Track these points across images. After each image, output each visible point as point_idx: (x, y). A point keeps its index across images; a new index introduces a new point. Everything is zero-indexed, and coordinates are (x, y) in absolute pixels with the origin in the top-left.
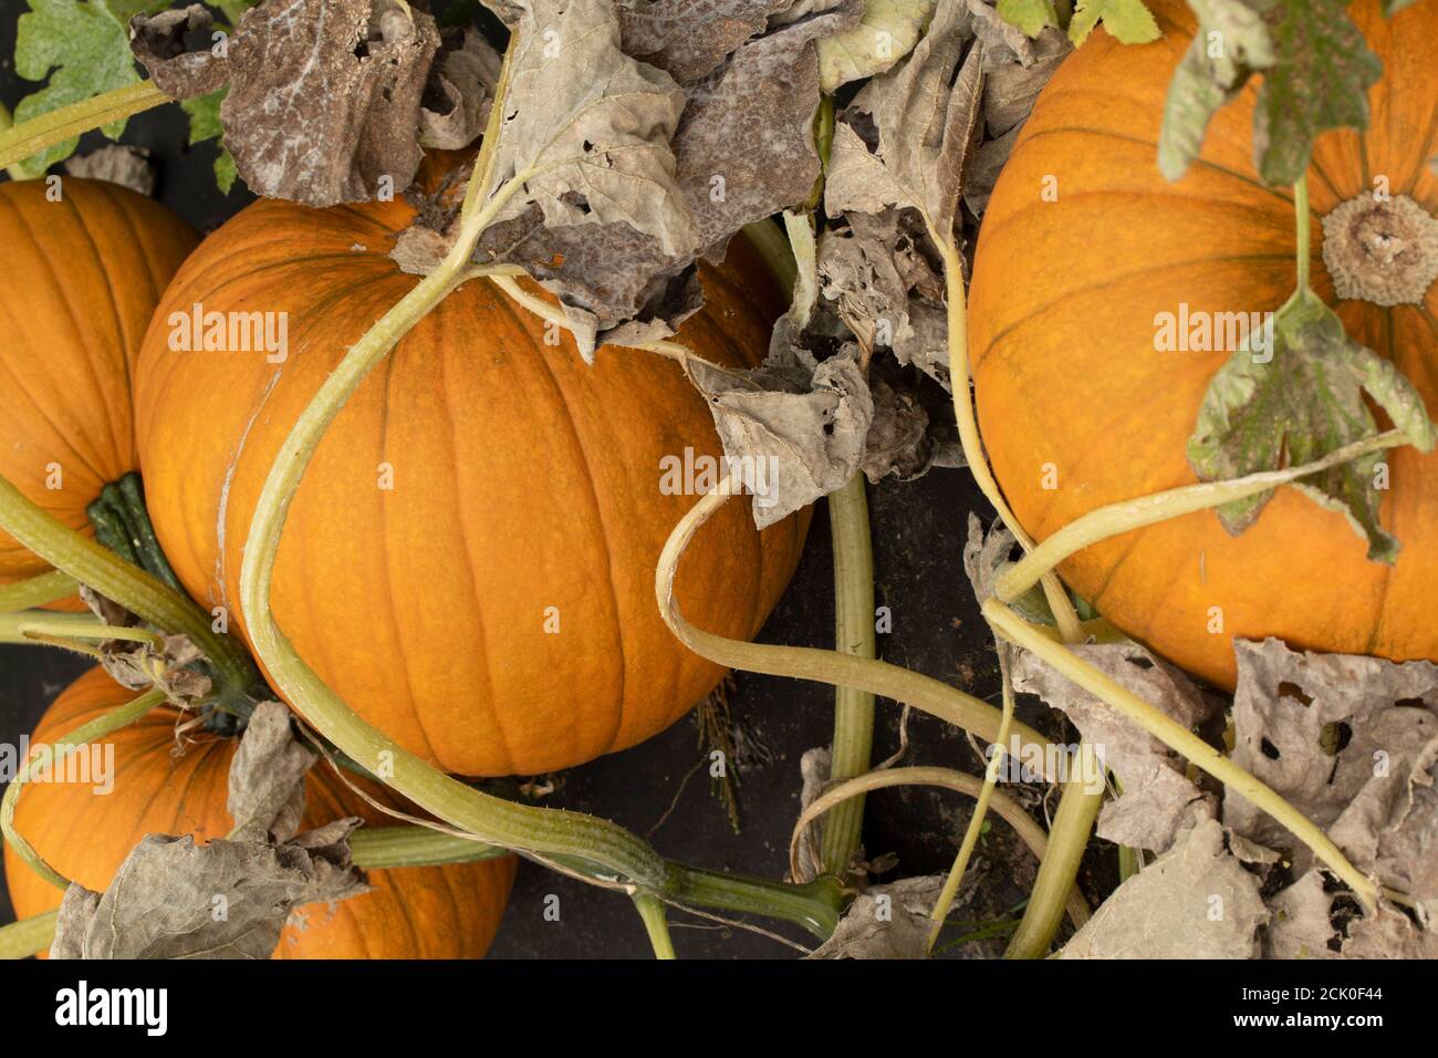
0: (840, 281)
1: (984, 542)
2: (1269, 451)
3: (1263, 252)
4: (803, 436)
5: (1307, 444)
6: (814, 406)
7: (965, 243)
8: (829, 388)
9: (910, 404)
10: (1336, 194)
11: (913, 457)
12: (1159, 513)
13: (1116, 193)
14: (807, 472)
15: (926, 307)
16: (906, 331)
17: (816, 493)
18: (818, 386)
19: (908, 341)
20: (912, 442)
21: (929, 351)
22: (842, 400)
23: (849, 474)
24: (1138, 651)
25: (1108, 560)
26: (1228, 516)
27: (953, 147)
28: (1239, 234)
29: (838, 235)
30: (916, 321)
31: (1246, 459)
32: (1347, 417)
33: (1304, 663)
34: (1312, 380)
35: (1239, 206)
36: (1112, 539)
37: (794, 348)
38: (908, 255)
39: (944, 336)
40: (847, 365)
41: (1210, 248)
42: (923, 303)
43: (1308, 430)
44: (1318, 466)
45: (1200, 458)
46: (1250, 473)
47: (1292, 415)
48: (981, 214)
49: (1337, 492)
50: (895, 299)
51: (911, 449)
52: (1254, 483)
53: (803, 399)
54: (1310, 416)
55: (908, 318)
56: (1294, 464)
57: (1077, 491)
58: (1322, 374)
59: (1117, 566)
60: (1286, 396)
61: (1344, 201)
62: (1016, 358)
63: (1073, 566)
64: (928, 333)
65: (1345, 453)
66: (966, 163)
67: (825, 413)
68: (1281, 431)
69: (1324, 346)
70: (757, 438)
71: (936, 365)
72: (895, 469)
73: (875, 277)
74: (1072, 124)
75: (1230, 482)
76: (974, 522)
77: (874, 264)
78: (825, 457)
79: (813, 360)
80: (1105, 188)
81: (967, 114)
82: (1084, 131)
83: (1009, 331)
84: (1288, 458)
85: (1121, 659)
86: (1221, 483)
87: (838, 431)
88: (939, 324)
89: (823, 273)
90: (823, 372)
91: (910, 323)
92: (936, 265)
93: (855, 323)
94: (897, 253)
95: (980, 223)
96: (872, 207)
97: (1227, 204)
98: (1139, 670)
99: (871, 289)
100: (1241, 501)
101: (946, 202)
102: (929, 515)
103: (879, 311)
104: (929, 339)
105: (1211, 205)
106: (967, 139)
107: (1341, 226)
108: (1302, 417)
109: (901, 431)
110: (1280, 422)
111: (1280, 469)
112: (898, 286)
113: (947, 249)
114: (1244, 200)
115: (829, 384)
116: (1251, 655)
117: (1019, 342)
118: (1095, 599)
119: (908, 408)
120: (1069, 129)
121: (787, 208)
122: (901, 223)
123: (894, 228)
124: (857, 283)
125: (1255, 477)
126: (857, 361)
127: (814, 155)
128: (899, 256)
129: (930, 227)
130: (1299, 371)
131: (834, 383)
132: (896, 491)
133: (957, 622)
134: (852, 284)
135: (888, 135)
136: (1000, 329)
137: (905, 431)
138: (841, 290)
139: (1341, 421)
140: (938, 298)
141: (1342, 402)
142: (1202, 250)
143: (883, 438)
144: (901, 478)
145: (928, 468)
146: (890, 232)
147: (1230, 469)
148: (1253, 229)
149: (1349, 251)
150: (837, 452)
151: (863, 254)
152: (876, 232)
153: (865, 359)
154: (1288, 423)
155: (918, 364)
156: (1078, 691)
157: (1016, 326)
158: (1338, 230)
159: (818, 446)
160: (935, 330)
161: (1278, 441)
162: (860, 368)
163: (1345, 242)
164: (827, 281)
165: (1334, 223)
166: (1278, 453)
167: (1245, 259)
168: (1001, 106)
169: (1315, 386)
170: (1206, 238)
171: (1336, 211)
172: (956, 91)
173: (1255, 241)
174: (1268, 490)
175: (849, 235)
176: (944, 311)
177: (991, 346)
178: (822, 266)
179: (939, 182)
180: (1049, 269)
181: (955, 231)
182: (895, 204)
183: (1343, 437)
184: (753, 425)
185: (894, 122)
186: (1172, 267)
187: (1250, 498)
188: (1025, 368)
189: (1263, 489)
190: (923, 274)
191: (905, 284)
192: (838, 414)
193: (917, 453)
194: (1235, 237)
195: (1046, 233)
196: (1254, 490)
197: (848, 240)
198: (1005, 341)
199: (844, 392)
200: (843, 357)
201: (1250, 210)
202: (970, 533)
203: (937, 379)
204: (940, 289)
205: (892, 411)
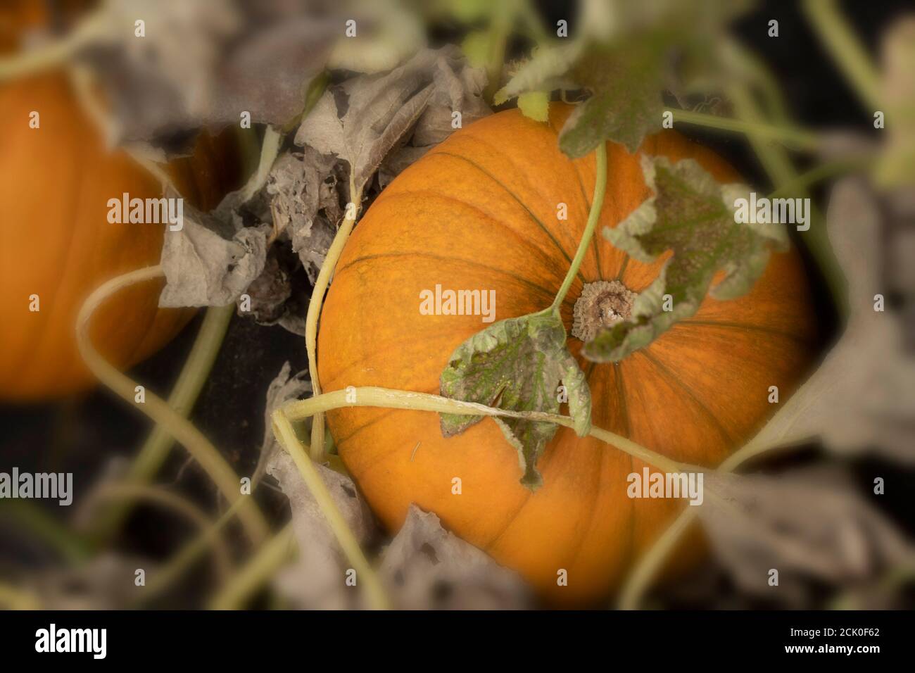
0: (281, 185)
1: (286, 382)
2: (490, 394)
3: (542, 285)
4: (214, 264)
5: (516, 398)
6: (229, 250)
7: (367, 198)
8: (243, 244)
9: (285, 279)
10: (600, 273)
11: (271, 311)
12: (407, 404)
13: (474, 209)
14: (206, 287)
15: (325, 224)
16: (306, 231)
17: (204, 301)
18: (237, 240)
19: (304, 238)
20: (274, 303)
21: (314, 251)
22: (247, 255)
23: (229, 300)
24: (351, 485)
25: (361, 421)
26: (447, 422)
27: (388, 138)
28: (533, 268)
29: (295, 156)
30: (315, 229)
31: (475, 392)
32: (544, 396)
33: (445, 537)
34: (535, 364)
35: (541, 251)
36: (370, 408)
37: (233, 212)
38: (330, 188)
39: (328, 246)
40: (261, 237)
41: (512, 268)
42: (326, 221)
43: (518, 392)
44: (515, 415)
45: (447, 380)
46: (473, 401)
47: (514, 379)
48: (384, 187)
49: (520, 435)
50: (309, 209)
51: (271, 306)
52: (472, 408)
53: (225, 243)
54: (524, 384)
55: (311, 225)
56: (501, 407)
57: (364, 371)
58: (542, 362)
59: (364, 426)
60: (516, 366)
61: (603, 280)
62: (366, 276)
63: (338, 415)
64: (319, 239)
65: (534, 415)
66: (391, 151)
67: (233, 257)
68: (503, 385)
69: (549, 344)
70: (186, 252)
71: (312, 264)
72: (256, 314)
73: (304, 191)
74: (467, 156)
75: (459, 402)
76: (286, 368)
77: (308, 183)
78: (220, 283)
79: (241, 224)
80: (469, 203)
81: (406, 123)
82: (473, 164)
83: (371, 258)
84: (500, 402)
85: (339, 484)
86: (453, 400)
87: (236, 272)
88: (328, 238)
89: (273, 174)
90: (244, 234)
91: (311, 228)
92: (343, 202)
93: (277, 214)
94: (324, 184)
95: (381, 191)
96: (323, 149)
97: (535, 247)
98: (346, 495)
99: (298, 197)
100: (460, 416)
101: (368, 167)
102: (261, 353)
103: (296, 213)
104: (317, 244)
105: (526, 243)
106: (398, 137)
107: (593, 294)
108: (519, 383)
109: (272, 292)
110: (505, 380)
111: (492, 406)
112: (315, 203)
113: (355, 194)
114: (545, 250)
115: (244, 242)
116: (417, 517)
117: (373, 267)
118: (341, 441)
119: (282, 282)
120: (464, 159)
121: (270, 124)
122: (336, 167)
123: (330, 168)
124: (291, 190)
125: (475, 405)
126: (267, 237)
127: (303, 100)
128: (325, 186)
129: (352, 177)
130: (529, 355)
131: (248, 243)
132: (248, 329)
133: (245, 424)
134: (288, 191)
135: (353, 112)
136: (365, 254)
137: (274, 293)
138: (279, 190)
139: (540, 396)
140: (335, 222)
141: (546, 385)
142: (507, 266)
143: (259, 290)
144: (257, 320)
145: (275, 323)
146: (326, 169)
147: (462, 393)
148: (542, 269)
149: (591, 311)
150: (228, 284)
151: (304, 175)
152: (318, 165)
153: (272, 238)
154: (509, 382)
155: (301, 258)
156: (304, 490)
157: (376, 257)
158: (591, 294)
159: (219, 275)
160: (323, 240)
161: (498, 391)
162: (267, 242)
163: (591, 304)
164: (273, 181)
165: (590, 290)
166: (495, 397)
167: (528, 283)
168: (427, 129)
169: (534, 369)
170: (512, 260)
171: (595, 284)
172: (406, 107)
173: (540, 277)
174: (479, 416)
175: (301, 159)
176: (335, 232)
177: (354, 262)
178: (275, 171)
179: (370, 154)
180: (412, 233)
181: (365, 187)
182: (337, 154)
183: (537, 406)
184: (187, 243)
185: (360, 106)
186: (485, 267)
187: (466, 416)
188: (369, 284)
189: (477, 414)
190: (333, 203)
191: (320, 204)
192: (241, 262)
193: (274, 311)
194: (530, 268)
195: (421, 212)
196: (471, 413)
197: (299, 162)
198: (364, 263)
199: (250, 251)
200: (261, 231)
201: (547, 257)
202: (281, 373)
203: (308, 272)
204: (338, 218)
205: (273, 277)
